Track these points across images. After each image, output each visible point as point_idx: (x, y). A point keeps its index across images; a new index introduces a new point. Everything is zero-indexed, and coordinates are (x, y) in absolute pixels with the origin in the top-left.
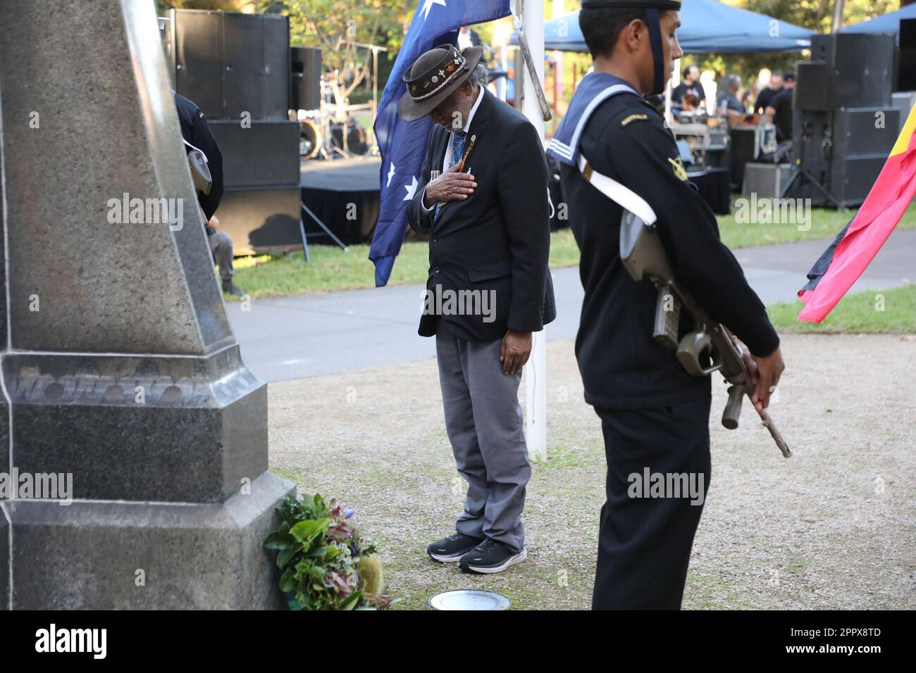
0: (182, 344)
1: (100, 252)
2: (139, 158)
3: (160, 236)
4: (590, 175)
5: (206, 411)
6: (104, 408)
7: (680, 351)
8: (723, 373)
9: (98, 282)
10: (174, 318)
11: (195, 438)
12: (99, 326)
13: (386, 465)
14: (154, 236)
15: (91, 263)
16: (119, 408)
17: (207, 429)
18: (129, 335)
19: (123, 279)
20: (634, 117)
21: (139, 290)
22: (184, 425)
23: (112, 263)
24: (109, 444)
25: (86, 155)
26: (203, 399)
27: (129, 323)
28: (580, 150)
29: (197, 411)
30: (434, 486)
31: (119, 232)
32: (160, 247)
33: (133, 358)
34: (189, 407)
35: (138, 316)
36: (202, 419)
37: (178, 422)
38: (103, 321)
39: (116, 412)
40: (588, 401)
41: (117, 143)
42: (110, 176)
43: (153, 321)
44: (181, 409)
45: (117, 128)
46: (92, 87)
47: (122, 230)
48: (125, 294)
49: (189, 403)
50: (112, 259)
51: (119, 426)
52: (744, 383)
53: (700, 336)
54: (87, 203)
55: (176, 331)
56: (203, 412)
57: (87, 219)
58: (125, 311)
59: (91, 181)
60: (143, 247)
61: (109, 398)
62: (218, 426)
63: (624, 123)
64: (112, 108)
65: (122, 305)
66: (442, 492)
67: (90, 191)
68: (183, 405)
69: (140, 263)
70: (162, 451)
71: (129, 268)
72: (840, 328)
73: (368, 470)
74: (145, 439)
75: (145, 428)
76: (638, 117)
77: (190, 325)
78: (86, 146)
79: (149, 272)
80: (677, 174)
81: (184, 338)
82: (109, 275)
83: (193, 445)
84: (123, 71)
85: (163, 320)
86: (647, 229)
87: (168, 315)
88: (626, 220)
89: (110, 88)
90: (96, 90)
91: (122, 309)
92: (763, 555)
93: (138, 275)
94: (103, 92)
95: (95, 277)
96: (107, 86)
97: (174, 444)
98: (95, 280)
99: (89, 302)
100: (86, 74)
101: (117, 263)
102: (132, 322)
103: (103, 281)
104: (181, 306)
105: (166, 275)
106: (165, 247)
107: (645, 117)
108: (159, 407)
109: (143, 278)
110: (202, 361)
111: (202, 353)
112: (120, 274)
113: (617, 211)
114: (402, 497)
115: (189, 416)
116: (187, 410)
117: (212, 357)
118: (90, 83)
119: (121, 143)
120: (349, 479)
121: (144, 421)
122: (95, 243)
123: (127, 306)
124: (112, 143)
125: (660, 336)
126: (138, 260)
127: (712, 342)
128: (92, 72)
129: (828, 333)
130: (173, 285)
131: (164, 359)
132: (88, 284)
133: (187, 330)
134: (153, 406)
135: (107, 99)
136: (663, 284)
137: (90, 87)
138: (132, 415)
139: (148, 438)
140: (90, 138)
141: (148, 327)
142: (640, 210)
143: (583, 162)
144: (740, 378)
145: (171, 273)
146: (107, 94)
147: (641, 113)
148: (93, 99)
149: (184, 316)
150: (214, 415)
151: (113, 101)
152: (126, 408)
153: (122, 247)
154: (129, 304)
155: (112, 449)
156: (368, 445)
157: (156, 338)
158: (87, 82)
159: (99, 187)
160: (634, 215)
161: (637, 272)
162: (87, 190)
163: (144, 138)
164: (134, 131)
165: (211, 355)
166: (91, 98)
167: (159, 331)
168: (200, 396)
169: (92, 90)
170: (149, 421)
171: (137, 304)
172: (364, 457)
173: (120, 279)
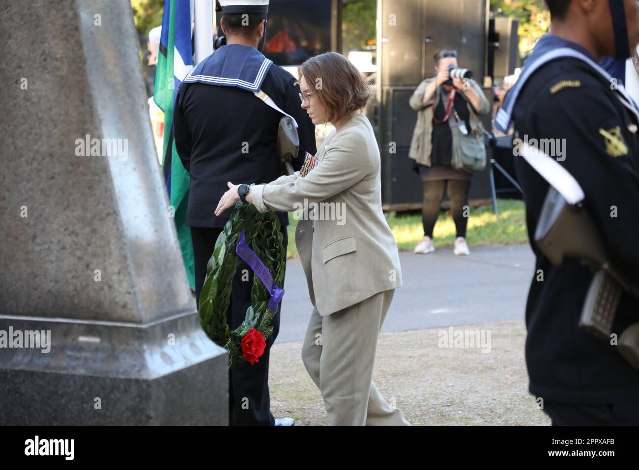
0: (121, 312)
1: (51, 219)
2: (86, 127)
3: (104, 204)
5: (137, 382)
6: (47, 374)
9: (49, 248)
10: (116, 286)
11: (128, 409)
12: (50, 291)
14: (98, 204)
15: (43, 230)
16: (60, 374)
17: (137, 400)
18: (76, 301)
19: (71, 246)
20: (564, 83)
21: (85, 257)
22: (118, 395)
23: (62, 230)
24: (50, 411)
25: (40, 124)
26: (137, 369)
27: (75, 290)
28: (512, 118)
29: (129, 381)
31: (68, 199)
32: (104, 215)
33: (79, 324)
34: (122, 377)
35: (84, 283)
36: (134, 390)
37: (112, 391)
38: (53, 286)
39: (57, 378)
41: (67, 112)
42: (61, 144)
43: (97, 288)
44: (115, 379)
45: (67, 97)
46: (46, 57)
47: (70, 198)
48: (73, 260)
49: (123, 373)
50: (61, 226)
51: (60, 392)
54: (40, 171)
55: (117, 300)
56: (133, 383)
57: (41, 186)
58: (73, 277)
59: (44, 149)
60: (89, 215)
61: (53, 364)
62: (148, 397)
63: (554, 90)
64: (62, 78)
65: (69, 271)
67: (43, 159)
68: (118, 373)
69: (87, 230)
70: (97, 420)
71: (77, 235)
74: (83, 407)
75: (83, 396)
76: (569, 84)
77: (129, 293)
78: (40, 115)
79: (94, 240)
80: (611, 147)
81: (125, 306)
82: (59, 241)
83: (125, 415)
84: (72, 41)
85: (106, 288)
86: (569, 208)
87: (111, 283)
89: (61, 58)
90: (49, 60)
91: (69, 276)
93: (84, 243)
94: (55, 62)
95: (45, 243)
96: (58, 56)
97: (108, 413)
98: (46, 246)
99: (41, 267)
100: (40, 45)
101: (66, 230)
102: (79, 288)
103: (54, 247)
104: (122, 275)
105: (109, 243)
106: (108, 215)
107: (577, 84)
108: (95, 375)
109: (89, 245)
110: (140, 330)
111: (140, 322)
112: (68, 240)
115: (122, 386)
116: (120, 379)
117: (153, 327)
118: (43, 53)
119: (70, 112)
121: (82, 389)
122: (47, 210)
123: (74, 272)
124: (62, 112)
126: (84, 228)
128: (44, 43)
130: (116, 253)
131: (106, 327)
132: (41, 250)
133: (127, 298)
134: (90, 374)
135: (59, 69)
137: (43, 57)
138: (71, 383)
139: (85, 406)
140: (44, 107)
141: (92, 294)
145: (113, 241)
146: (58, 64)
147: (573, 79)
148: (46, 69)
149: (125, 285)
150: (144, 386)
151: (64, 71)
152: (67, 375)
153: (70, 214)
154: (76, 271)
155: (53, 415)
157: (100, 305)
158: (40, 52)
159: (51, 155)
162: (40, 158)
163: (91, 107)
164: (82, 101)
165: (152, 324)
166: (45, 68)
167: (102, 299)
168: (134, 366)
169: (45, 60)
170: (86, 389)
171: (83, 271)
172: (460, 412)
173: (68, 246)
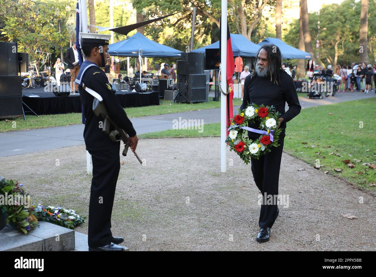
4: (85, 88)
7: (110, 135)
8: (123, 141)
13: (43, 178)
20: (96, 73)
28: (82, 81)
30: (58, 183)
40: (87, 149)
52: (129, 144)
53: (116, 131)
63: (94, 74)
66: (60, 184)
72: (183, 136)
73: (38, 179)
76: (97, 72)
80: (108, 88)
86: (100, 103)
88: (95, 100)
92: (149, 196)
107: (99, 73)
113: (93, 98)
114: (47, 186)
120: (31, 182)
125: (104, 131)
127: (119, 133)
129: (180, 138)
136: (105, 117)
142: (98, 97)
143: (83, 84)
144: (128, 143)
147: (98, 72)
156: (38, 173)
160: (97, 99)
161: (97, 114)
